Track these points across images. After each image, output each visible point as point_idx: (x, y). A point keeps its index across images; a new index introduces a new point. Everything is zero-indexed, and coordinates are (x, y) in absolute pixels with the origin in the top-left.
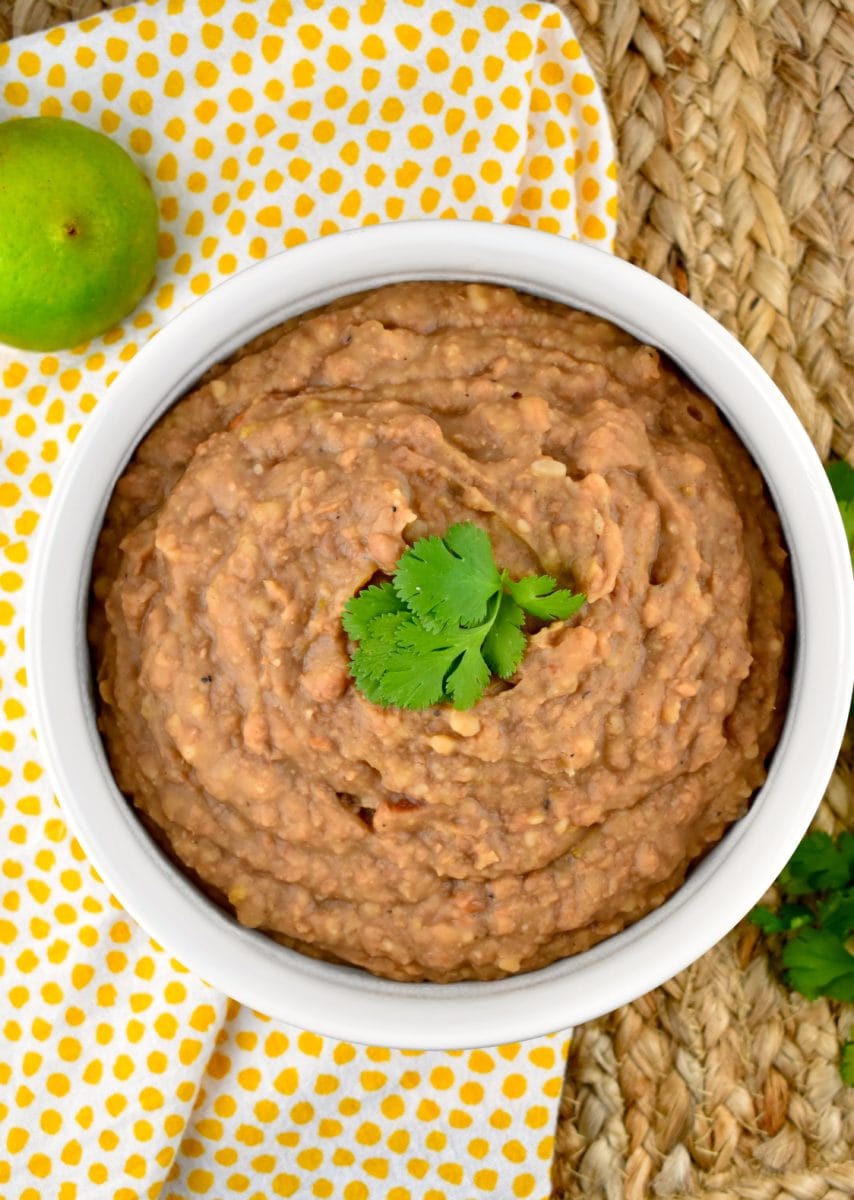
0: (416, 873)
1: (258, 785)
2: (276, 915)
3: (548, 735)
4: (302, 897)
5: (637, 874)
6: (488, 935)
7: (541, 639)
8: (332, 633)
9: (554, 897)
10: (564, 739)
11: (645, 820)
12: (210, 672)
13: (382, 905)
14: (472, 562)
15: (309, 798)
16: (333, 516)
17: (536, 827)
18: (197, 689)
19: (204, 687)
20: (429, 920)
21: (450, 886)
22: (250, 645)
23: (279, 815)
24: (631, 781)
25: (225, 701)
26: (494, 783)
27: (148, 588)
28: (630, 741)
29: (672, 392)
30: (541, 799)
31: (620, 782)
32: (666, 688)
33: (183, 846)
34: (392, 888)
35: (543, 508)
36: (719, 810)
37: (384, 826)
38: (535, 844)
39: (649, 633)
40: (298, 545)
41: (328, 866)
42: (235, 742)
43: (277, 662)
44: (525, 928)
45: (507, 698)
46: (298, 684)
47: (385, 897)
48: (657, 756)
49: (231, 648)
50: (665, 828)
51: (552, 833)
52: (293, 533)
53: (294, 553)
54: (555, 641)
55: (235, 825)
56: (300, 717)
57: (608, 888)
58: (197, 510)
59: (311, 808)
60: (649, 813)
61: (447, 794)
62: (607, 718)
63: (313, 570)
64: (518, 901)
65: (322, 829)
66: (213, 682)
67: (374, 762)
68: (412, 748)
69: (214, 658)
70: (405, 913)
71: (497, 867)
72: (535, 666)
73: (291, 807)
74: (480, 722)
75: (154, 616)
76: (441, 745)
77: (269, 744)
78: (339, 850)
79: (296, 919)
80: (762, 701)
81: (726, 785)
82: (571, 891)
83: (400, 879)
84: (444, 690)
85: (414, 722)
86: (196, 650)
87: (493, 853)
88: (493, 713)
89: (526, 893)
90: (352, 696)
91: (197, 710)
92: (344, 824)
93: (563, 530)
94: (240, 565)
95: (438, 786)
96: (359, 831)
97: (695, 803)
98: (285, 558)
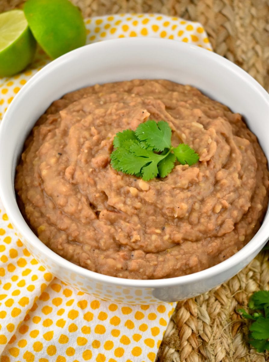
0: (108, 237)
1: (64, 189)
2: (52, 240)
3: (172, 199)
4: (64, 236)
5: (188, 265)
6: (126, 269)
7: (179, 167)
8: (108, 146)
9: (156, 263)
10: (177, 202)
11: (197, 247)
12: (62, 153)
13: (92, 247)
14: (164, 133)
15: (80, 200)
16: (121, 115)
17: (157, 234)
18: (55, 156)
19: (58, 156)
20: (107, 257)
21: (119, 246)
22: (79, 145)
23: (67, 202)
24: (196, 229)
25: (63, 161)
26: (147, 213)
27: (51, 127)
28: (200, 213)
29: (243, 127)
30: (162, 226)
31: (192, 228)
32: (218, 200)
33: (29, 208)
34: (98, 241)
35: (192, 134)
36: (225, 255)
37: (103, 215)
38: (154, 240)
39: (217, 182)
40: (106, 121)
41: (78, 226)
42: (62, 174)
43: (86, 151)
44: (141, 270)
45: (161, 184)
46: (90, 161)
47: (94, 243)
48: (208, 222)
49: (72, 146)
50: (204, 252)
51: (162, 239)
52: (107, 117)
53: (104, 124)
54: (184, 170)
55: (50, 205)
56: (87, 171)
57: (177, 265)
58: (77, 108)
59: (79, 203)
60: (199, 245)
61: (130, 210)
62: (195, 203)
63: (109, 129)
64: (142, 259)
65: (80, 211)
66: (61, 156)
67: (107, 193)
68: (122, 190)
69: (65, 149)
70: (99, 252)
71: (139, 243)
72: (175, 176)
73: (72, 200)
74: (149, 187)
75: (50, 134)
76: (133, 191)
77: (73, 177)
78: (83, 221)
79: (59, 243)
80: (250, 224)
81: (230, 246)
82: (162, 263)
83: (102, 238)
84: (141, 171)
85: (126, 181)
86: (60, 145)
87: (139, 236)
88: (154, 186)
89: (146, 259)
90: (108, 169)
91: (53, 161)
92: (88, 212)
93: (197, 140)
94: (85, 122)
95: (127, 206)
96: (93, 216)
97: (217, 247)
98: (101, 123)
